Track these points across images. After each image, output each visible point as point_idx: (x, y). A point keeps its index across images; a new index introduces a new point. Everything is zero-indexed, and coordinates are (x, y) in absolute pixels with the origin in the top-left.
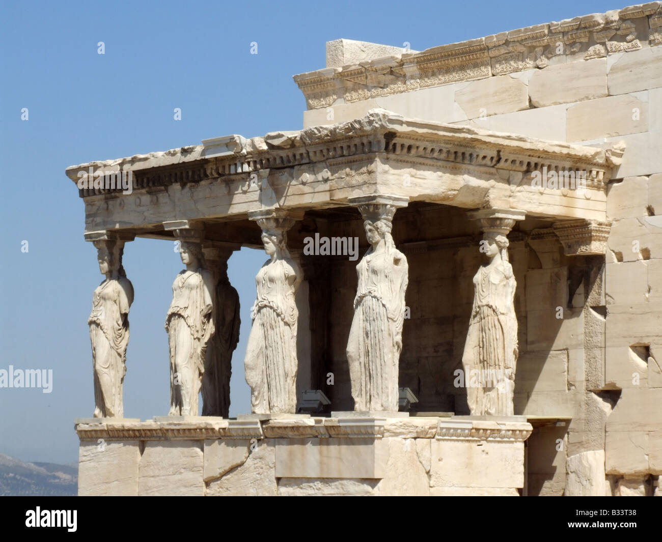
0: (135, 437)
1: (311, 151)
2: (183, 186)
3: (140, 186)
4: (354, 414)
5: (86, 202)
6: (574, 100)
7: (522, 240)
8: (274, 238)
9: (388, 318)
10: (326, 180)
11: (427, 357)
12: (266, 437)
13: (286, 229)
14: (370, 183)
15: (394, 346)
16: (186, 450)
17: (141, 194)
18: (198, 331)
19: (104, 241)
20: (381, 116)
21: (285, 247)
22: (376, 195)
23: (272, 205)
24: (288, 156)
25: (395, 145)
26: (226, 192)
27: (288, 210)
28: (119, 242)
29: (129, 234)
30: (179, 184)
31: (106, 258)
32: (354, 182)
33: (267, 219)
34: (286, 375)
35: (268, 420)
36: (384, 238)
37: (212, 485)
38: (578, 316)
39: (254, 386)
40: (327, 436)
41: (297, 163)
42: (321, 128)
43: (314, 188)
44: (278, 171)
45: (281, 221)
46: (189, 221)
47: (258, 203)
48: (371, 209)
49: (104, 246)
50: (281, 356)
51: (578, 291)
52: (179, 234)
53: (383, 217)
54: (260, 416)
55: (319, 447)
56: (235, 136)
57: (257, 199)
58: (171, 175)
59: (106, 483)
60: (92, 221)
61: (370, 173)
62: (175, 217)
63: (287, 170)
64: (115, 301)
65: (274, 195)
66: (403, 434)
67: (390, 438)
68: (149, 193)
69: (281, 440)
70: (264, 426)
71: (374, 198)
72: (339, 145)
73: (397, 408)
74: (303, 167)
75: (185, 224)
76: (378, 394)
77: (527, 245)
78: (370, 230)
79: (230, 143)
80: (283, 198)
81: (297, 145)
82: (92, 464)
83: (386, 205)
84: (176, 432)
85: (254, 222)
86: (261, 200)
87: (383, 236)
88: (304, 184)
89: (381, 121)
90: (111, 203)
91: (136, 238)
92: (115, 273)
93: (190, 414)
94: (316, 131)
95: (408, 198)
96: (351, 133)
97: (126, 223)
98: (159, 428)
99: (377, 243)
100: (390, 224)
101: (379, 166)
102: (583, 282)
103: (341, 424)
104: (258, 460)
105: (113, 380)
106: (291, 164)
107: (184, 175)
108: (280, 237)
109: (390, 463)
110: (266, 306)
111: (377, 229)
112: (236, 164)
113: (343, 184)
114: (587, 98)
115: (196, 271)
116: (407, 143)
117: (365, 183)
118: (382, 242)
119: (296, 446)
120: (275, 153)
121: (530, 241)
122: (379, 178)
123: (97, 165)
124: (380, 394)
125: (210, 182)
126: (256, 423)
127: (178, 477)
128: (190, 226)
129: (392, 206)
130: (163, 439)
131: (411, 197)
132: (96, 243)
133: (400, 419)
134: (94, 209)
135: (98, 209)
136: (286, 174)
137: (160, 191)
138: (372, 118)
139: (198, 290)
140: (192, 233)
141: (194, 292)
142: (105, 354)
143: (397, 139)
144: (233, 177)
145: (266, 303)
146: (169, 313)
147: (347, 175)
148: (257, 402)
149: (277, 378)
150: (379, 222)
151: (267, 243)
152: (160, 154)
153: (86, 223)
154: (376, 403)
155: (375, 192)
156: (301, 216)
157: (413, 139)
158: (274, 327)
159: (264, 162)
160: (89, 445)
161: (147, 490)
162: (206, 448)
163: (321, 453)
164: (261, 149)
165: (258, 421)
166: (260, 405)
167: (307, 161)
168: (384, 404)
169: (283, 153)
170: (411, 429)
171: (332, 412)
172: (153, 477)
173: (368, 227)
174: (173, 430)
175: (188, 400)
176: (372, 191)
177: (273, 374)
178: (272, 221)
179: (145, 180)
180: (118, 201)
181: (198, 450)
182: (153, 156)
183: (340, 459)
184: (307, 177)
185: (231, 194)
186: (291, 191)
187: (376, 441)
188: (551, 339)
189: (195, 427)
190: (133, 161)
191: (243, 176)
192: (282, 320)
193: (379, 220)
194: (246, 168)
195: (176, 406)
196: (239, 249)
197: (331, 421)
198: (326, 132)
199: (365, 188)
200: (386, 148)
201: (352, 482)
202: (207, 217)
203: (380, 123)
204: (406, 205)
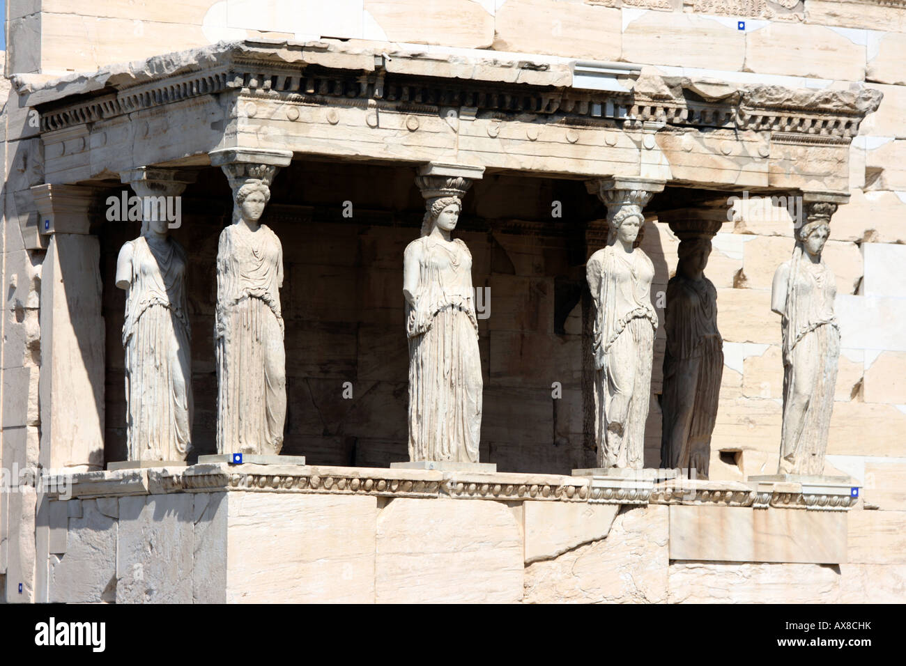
10: (764, 158)
12: (650, 502)
14: (836, 176)
32: (811, 170)
35: (668, 479)
37: (537, 566)
40: (768, 506)
41: (713, 124)
43: (741, 165)
51: (573, 313)
57: (633, 160)
59: (300, 561)
61: (838, 162)
65: (665, 161)
70: (658, 487)
74: (721, 132)
77: (491, 239)
79: (628, 76)
81: (731, 101)
82: (263, 530)
84: (473, 487)
88: (724, 155)
94: (774, 91)
102: (581, 301)
103: (804, 492)
104: (635, 534)
112: (604, 104)
113: (792, 169)
117: (828, 174)
119: (708, 517)
120: (684, 103)
125: (534, 118)
145: (644, 311)
159: (659, 112)
163: (755, 527)
164: (663, 93)
167: (732, 125)
183: (789, 536)
184: (730, 147)
194: (623, 113)
198: (787, 95)
199: (827, 181)
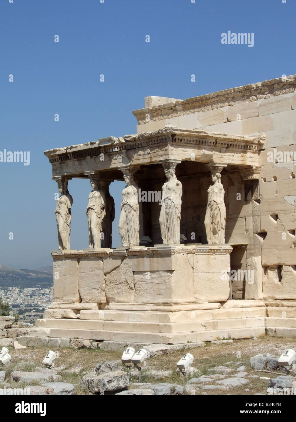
0: (76, 257)
1: (142, 142)
2: (91, 157)
3: (74, 158)
4: (163, 245)
5: (52, 165)
6: (245, 118)
7: (226, 174)
8: (128, 177)
9: (175, 207)
10: (149, 154)
11: (189, 222)
12: (128, 256)
13: (133, 173)
14: (166, 154)
15: (177, 218)
16: (96, 262)
17: (75, 161)
18: (99, 215)
19: (60, 180)
20: (170, 128)
21: (133, 181)
22: (169, 159)
23: (127, 164)
24: (133, 144)
25: (175, 139)
26: (109, 159)
27: (134, 166)
28: (66, 180)
29: (70, 177)
30: (90, 156)
31: (61, 187)
32: (160, 154)
33: (125, 169)
34: (135, 231)
35: (129, 249)
36: (172, 176)
37: (107, 275)
38: (249, 204)
39: (123, 235)
40: (152, 254)
41: (137, 147)
42: (146, 133)
43: (144, 157)
44: (129, 150)
45: (131, 170)
46: (94, 171)
47: (122, 163)
48: (167, 165)
49: (60, 182)
50: (133, 223)
51: (249, 194)
52: (90, 176)
53: (172, 167)
54: (126, 247)
55: (149, 259)
56: (112, 137)
57: (121, 162)
58: (86, 153)
59: (65, 276)
60: (55, 172)
61: (166, 150)
62: (89, 169)
63: (133, 150)
64: (65, 204)
65: (128, 160)
66: (183, 252)
67: (178, 254)
68: (78, 160)
69: (134, 257)
70: (127, 251)
71: (168, 160)
72: (153, 140)
73: (180, 243)
74: (139, 149)
75: (93, 172)
76: (172, 237)
77: (228, 176)
78: (167, 173)
79: (110, 140)
80: (132, 161)
81: (137, 140)
82: (59, 269)
83: (173, 163)
84: (92, 255)
85: (120, 171)
86: (123, 162)
87: (172, 175)
88: (140, 155)
89: (170, 129)
90: (62, 165)
91: (73, 178)
92: (65, 193)
93: (97, 247)
94: (144, 135)
95: (181, 159)
96: (158, 135)
97: (68, 172)
98: (85, 253)
99: (170, 178)
100: (175, 170)
101: (170, 147)
102: (250, 190)
103: (158, 249)
104: (125, 265)
105: (66, 235)
106: (134, 148)
107: (92, 153)
108: (131, 176)
109: (177, 264)
110: (126, 204)
111: (170, 172)
112: (112, 148)
113: (155, 155)
114: (250, 117)
115: (97, 191)
116: (180, 138)
117: (164, 154)
118: (172, 177)
119: (140, 259)
120: (128, 143)
121: (229, 175)
122: (170, 152)
123: (56, 150)
124: (173, 237)
126: (124, 250)
127: (93, 272)
128: (95, 173)
129: (175, 163)
130: (87, 257)
131: (182, 159)
132: (57, 181)
133: (181, 247)
134: (56, 167)
135: (57, 168)
136: (133, 151)
137: (83, 159)
138: (166, 129)
139: (99, 198)
140: (96, 176)
141: (97, 199)
142: (62, 225)
143: (176, 136)
144: (111, 153)
145: (126, 202)
146: (88, 208)
147: (157, 151)
148: (124, 242)
149: (132, 232)
150: (170, 169)
151: (126, 179)
152: (82, 145)
153: (53, 173)
154: (171, 241)
155: (168, 158)
156: (139, 167)
157: (183, 136)
158: (130, 212)
159: (123, 147)
160: (57, 261)
161: (81, 278)
162: (104, 261)
163: (150, 261)
164: (122, 142)
165: (125, 249)
166: (125, 243)
167: (141, 146)
168: (175, 241)
169: (131, 143)
170: (185, 251)
171: (154, 245)
172: (83, 273)
173: (166, 172)
174: (91, 254)
175: (96, 242)
176: (167, 158)
177: (130, 231)
178: (128, 170)
179: (76, 155)
180: (65, 164)
181: (101, 261)
182: (79, 146)
183: (158, 263)
184: (141, 152)
185: (111, 160)
186: (135, 158)
187: (172, 256)
188: (239, 213)
189: (100, 253)
190: (71, 148)
191: (116, 153)
192: (133, 209)
193: (170, 168)
194: (117, 150)
195: (92, 245)
196: (113, 181)
197: (154, 248)
198: (148, 135)
199: (164, 156)
200: (172, 140)
201: (163, 272)
202: (102, 169)
203: (169, 130)
204: (180, 162)
